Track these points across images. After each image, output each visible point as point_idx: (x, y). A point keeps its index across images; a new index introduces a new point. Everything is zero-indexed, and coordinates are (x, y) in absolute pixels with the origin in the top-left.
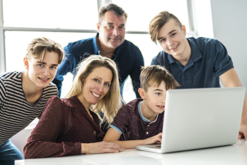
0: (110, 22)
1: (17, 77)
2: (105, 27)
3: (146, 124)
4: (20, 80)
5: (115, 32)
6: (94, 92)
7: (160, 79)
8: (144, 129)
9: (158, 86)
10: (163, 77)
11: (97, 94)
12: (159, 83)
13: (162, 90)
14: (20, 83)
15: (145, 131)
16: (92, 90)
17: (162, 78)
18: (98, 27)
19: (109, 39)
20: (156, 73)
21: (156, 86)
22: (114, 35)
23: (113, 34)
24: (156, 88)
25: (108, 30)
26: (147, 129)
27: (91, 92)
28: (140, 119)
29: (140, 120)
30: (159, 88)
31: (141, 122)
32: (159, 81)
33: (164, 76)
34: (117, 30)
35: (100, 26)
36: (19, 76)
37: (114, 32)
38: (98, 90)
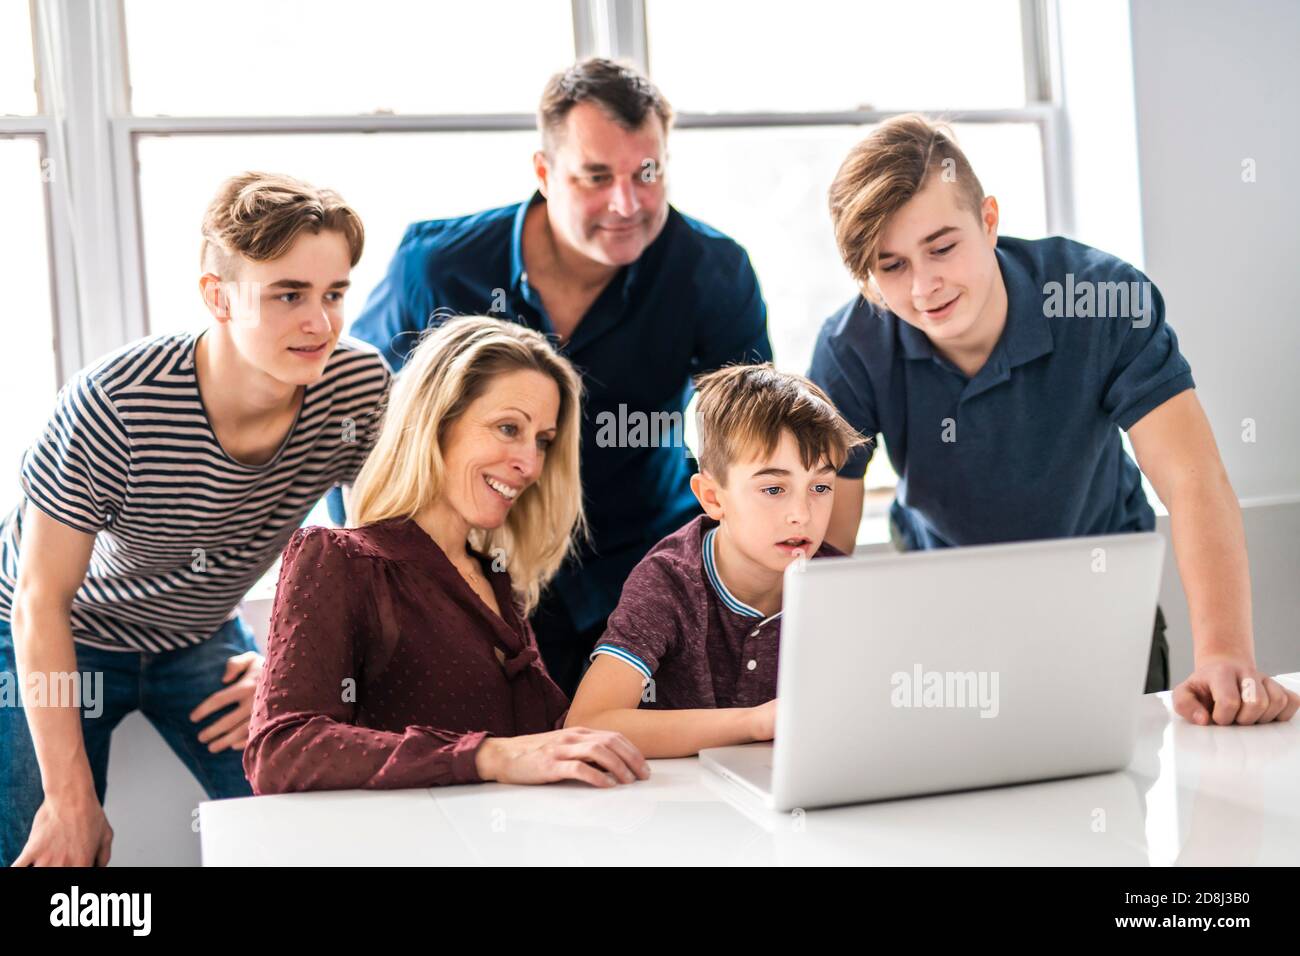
0: (597, 158)
1: (176, 371)
2: (574, 180)
3: (742, 625)
4: (190, 379)
5: (618, 201)
6: (497, 479)
7: (772, 423)
8: (738, 649)
9: (770, 452)
10: (785, 415)
11: (512, 487)
12: (772, 443)
13: (785, 472)
14: (193, 392)
15: (741, 655)
16: (490, 471)
17: (779, 418)
18: (542, 172)
19: (592, 229)
20: (753, 397)
21: (762, 454)
22: (616, 212)
23: (611, 208)
24: (758, 466)
25: (586, 193)
26: (748, 647)
27: (485, 476)
28: (716, 605)
29: (717, 610)
30: (773, 464)
31: (724, 618)
32: (768, 433)
33: (788, 411)
34: (626, 192)
35: (547, 165)
36: (185, 365)
37: (615, 204)
38: (517, 468)
